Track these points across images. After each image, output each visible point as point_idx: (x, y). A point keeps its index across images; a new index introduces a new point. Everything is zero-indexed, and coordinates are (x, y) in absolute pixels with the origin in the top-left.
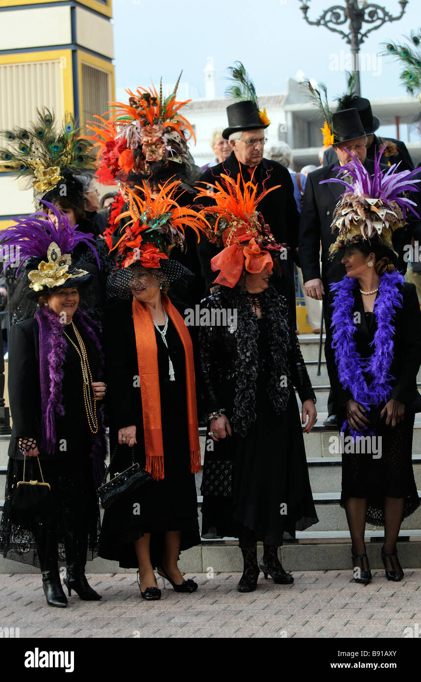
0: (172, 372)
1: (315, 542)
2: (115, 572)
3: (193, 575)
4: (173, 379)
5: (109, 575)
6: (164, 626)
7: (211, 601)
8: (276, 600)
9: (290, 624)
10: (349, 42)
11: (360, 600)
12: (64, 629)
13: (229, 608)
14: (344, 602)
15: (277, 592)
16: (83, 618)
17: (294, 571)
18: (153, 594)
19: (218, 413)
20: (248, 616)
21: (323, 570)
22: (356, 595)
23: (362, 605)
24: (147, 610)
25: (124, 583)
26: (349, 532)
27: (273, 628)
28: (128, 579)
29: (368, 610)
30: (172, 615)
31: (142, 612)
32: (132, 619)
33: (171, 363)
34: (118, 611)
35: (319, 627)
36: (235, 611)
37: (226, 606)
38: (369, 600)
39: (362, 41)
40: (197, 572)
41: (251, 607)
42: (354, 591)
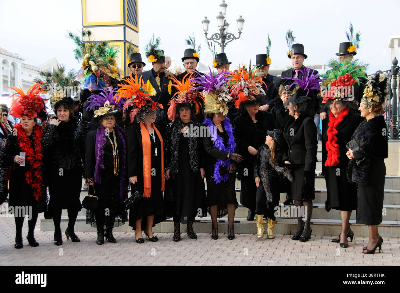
0: (156, 152)
1: (206, 222)
2: (126, 232)
3: (157, 234)
4: (156, 155)
5: (124, 233)
6: (143, 256)
7: (164, 245)
8: (190, 246)
9: (195, 257)
10: (221, 46)
11: (224, 247)
12: (103, 257)
13: (171, 249)
14: (217, 247)
15: (190, 242)
16: (111, 252)
17: (197, 233)
18: (141, 241)
19: (167, 169)
20: (178, 252)
21: (209, 233)
22: (222, 245)
23: (225, 249)
24: (137, 249)
25: (129, 236)
26: (211, 218)
27: (188, 258)
28: (131, 235)
29: (227, 251)
30: (147, 251)
31: (135, 250)
32: (130, 253)
33: (156, 148)
34: (125, 249)
35: (207, 258)
36: (173, 250)
37: (170, 247)
38: (228, 247)
39: (225, 46)
40: (159, 232)
41: (179, 248)
42: (221, 243)
